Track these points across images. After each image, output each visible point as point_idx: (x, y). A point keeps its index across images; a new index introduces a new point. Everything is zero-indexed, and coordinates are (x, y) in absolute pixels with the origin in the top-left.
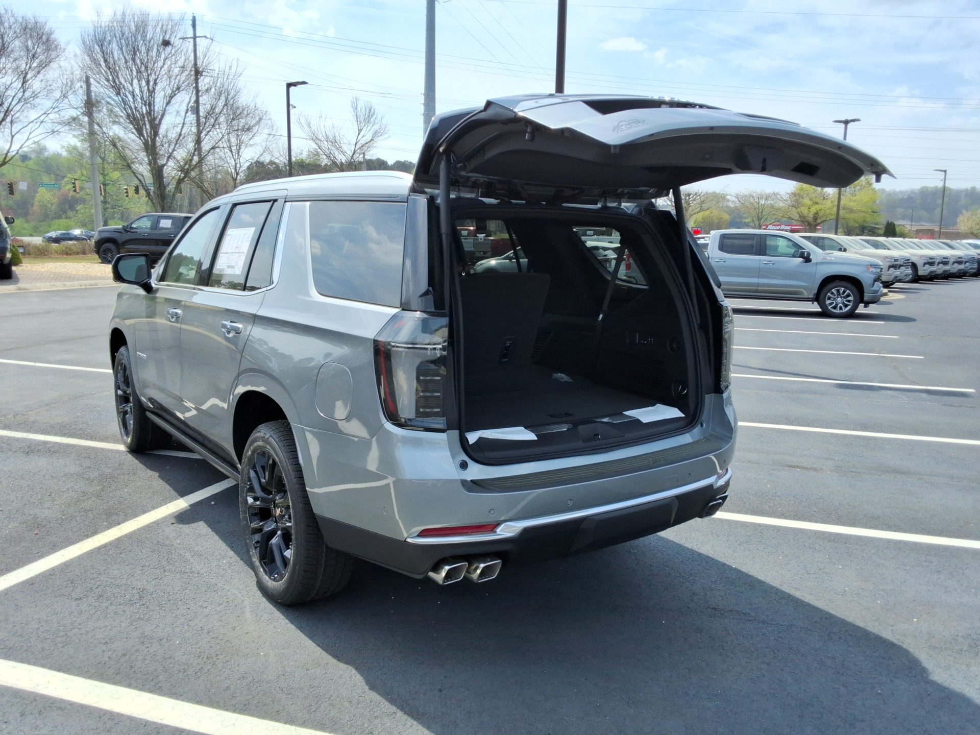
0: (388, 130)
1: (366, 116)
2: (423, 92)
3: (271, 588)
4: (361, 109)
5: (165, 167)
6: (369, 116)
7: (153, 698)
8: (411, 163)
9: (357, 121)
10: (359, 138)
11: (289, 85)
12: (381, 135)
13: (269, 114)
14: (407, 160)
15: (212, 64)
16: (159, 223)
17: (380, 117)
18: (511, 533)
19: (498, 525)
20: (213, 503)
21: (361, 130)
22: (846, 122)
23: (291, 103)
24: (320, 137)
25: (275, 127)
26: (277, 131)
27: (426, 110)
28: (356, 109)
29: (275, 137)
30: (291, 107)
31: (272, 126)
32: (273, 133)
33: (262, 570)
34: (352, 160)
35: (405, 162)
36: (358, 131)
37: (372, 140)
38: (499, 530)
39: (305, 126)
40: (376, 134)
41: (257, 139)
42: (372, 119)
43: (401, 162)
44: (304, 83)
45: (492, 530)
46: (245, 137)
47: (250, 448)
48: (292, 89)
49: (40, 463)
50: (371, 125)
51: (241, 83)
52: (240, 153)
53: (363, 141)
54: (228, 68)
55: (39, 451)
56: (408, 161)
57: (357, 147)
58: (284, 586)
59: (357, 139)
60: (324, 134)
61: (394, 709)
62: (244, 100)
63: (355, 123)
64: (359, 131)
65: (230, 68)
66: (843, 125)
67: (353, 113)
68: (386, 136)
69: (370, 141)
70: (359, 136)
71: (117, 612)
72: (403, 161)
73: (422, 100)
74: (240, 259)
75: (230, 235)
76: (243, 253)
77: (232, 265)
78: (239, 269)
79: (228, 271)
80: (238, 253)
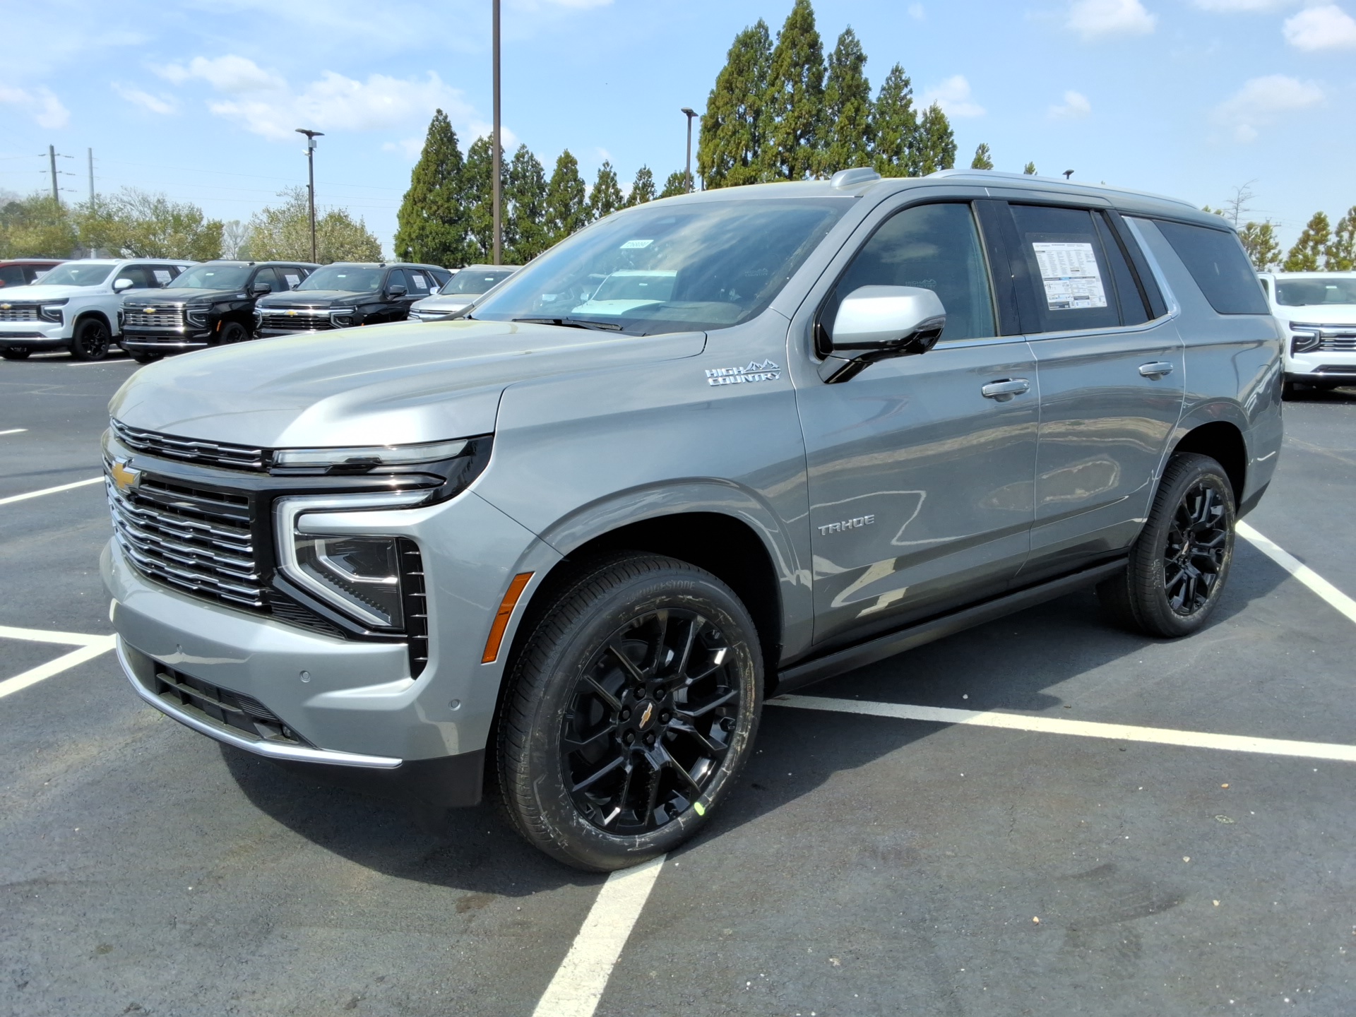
74: (1094, 287)
75: (1044, 252)
76: (1094, 277)
77: (1083, 295)
78: (1100, 299)
79: (1079, 304)
80: (1083, 278)
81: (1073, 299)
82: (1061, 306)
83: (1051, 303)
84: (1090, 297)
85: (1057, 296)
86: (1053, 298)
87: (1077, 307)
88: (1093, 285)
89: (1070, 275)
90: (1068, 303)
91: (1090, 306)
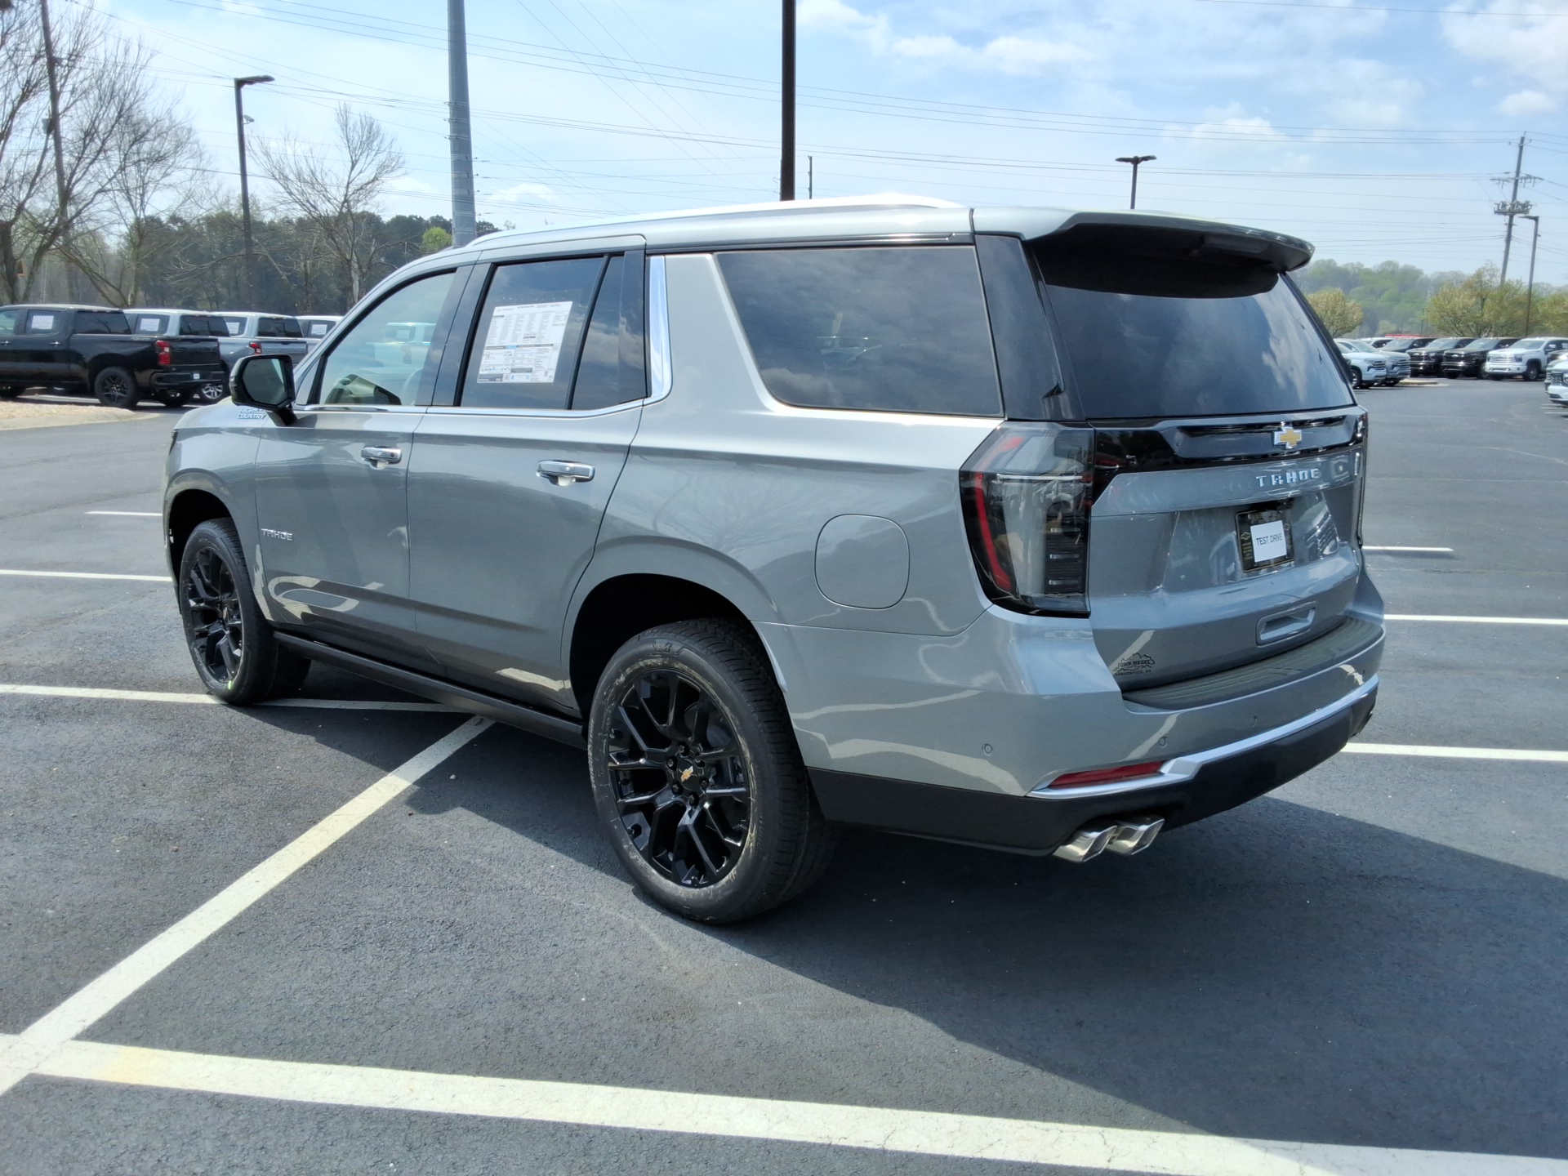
0: (404, 163)
1: (364, 138)
2: (448, 100)
3: (688, 899)
4: (354, 126)
5: (14, 226)
6: (368, 138)
7: (618, 1093)
8: (421, 219)
9: (349, 147)
10: (353, 176)
11: (240, 83)
12: (392, 171)
13: (195, 133)
14: (415, 215)
15: (92, 45)
16: (31, 322)
17: (389, 141)
18: (1185, 774)
19: (1162, 762)
20: (453, 777)
21: (357, 161)
22: (1136, 161)
23: (245, 112)
24: (287, 172)
25: (206, 156)
26: (209, 162)
27: (453, 130)
28: (346, 126)
29: (206, 173)
30: (245, 121)
31: (201, 155)
32: (201, 167)
33: (654, 871)
34: (344, 210)
35: (411, 217)
36: (350, 164)
37: (375, 179)
38: (1165, 769)
39: (261, 154)
40: (383, 169)
41: (177, 176)
42: (375, 143)
43: (405, 217)
44: (267, 79)
45: (1155, 772)
46: (155, 173)
47: (624, 671)
48: (246, 89)
49: (78, 733)
50: (374, 152)
51: (144, 81)
52: (146, 199)
53: (359, 181)
54: (123, 53)
55: (58, 713)
56: (416, 217)
57: (350, 190)
58: (727, 893)
59: (349, 177)
60: (294, 168)
61: (1019, 1066)
62: (150, 108)
63: (346, 151)
64: (353, 162)
65: (126, 51)
66: (1130, 166)
67: (340, 132)
68: (401, 171)
69: (373, 181)
70: (353, 172)
71: (436, 963)
72: (408, 216)
73: (446, 113)
74: (546, 357)
75: (503, 316)
76: (552, 345)
77: (525, 367)
78: (546, 373)
79: (515, 377)
80: (536, 346)
81: (510, 371)
82: (491, 380)
83: (482, 375)
84: (534, 369)
85: (491, 367)
86: (486, 370)
87: (511, 381)
88: (546, 354)
89: (520, 342)
90: (501, 376)
91: (528, 381)
